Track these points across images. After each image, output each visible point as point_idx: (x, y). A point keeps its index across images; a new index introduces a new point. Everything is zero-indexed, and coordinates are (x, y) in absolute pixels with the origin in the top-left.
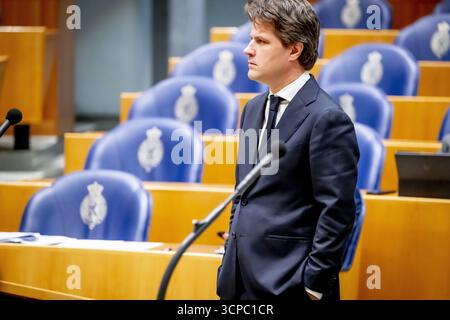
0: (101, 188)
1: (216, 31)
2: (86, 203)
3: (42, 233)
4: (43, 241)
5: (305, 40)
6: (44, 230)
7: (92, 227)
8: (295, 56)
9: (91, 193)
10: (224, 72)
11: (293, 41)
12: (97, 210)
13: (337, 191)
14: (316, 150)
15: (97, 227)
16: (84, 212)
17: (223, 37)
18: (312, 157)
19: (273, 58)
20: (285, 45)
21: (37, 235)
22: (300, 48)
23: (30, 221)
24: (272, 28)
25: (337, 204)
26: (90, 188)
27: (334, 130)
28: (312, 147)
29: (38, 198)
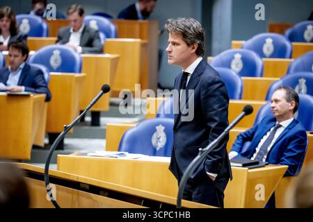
0: (163, 128)
1: (234, 42)
2: (155, 136)
3: (130, 153)
4: (130, 157)
5: (198, 42)
6: (131, 151)
7: (158, 149)
8: (194, 51)
9: (158, 131)
10: (237, 65)
11: (193, 43)
12: (161, 139)
13: (216, 118)
14: (204, 99)
15: (161, 149)
16: (154, 141)
17: (237, 46)
18: (202, 102)
19: (182, 53)
20: (188, 45)
21: (127, 153)
22: (196, 46)
23: (124, 146)
24: (181, 37)
25: (216, 126)
26: (157, 128)
27: (211, 87)
28: (202, 97)
29: (129, 133)
